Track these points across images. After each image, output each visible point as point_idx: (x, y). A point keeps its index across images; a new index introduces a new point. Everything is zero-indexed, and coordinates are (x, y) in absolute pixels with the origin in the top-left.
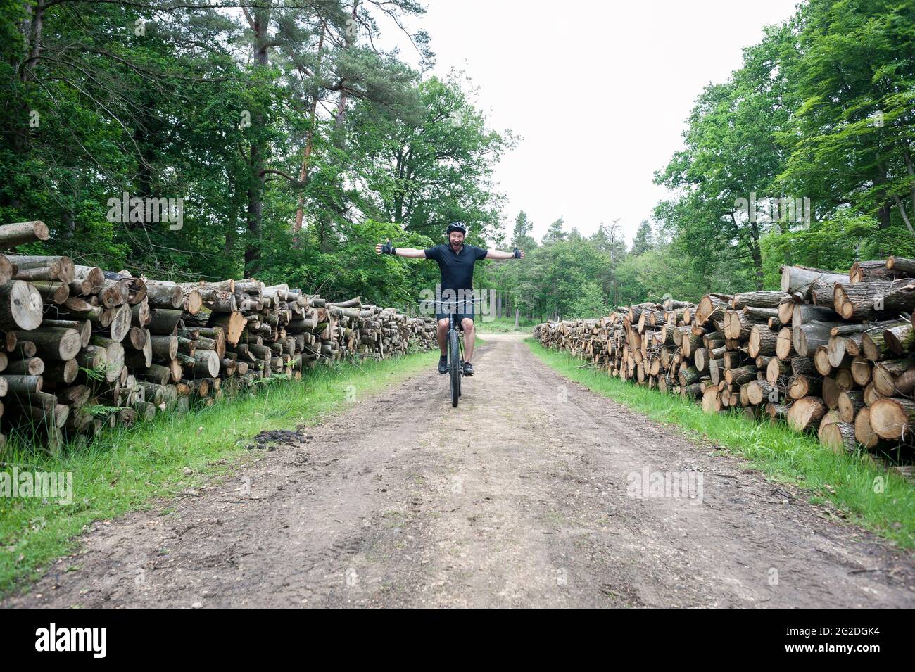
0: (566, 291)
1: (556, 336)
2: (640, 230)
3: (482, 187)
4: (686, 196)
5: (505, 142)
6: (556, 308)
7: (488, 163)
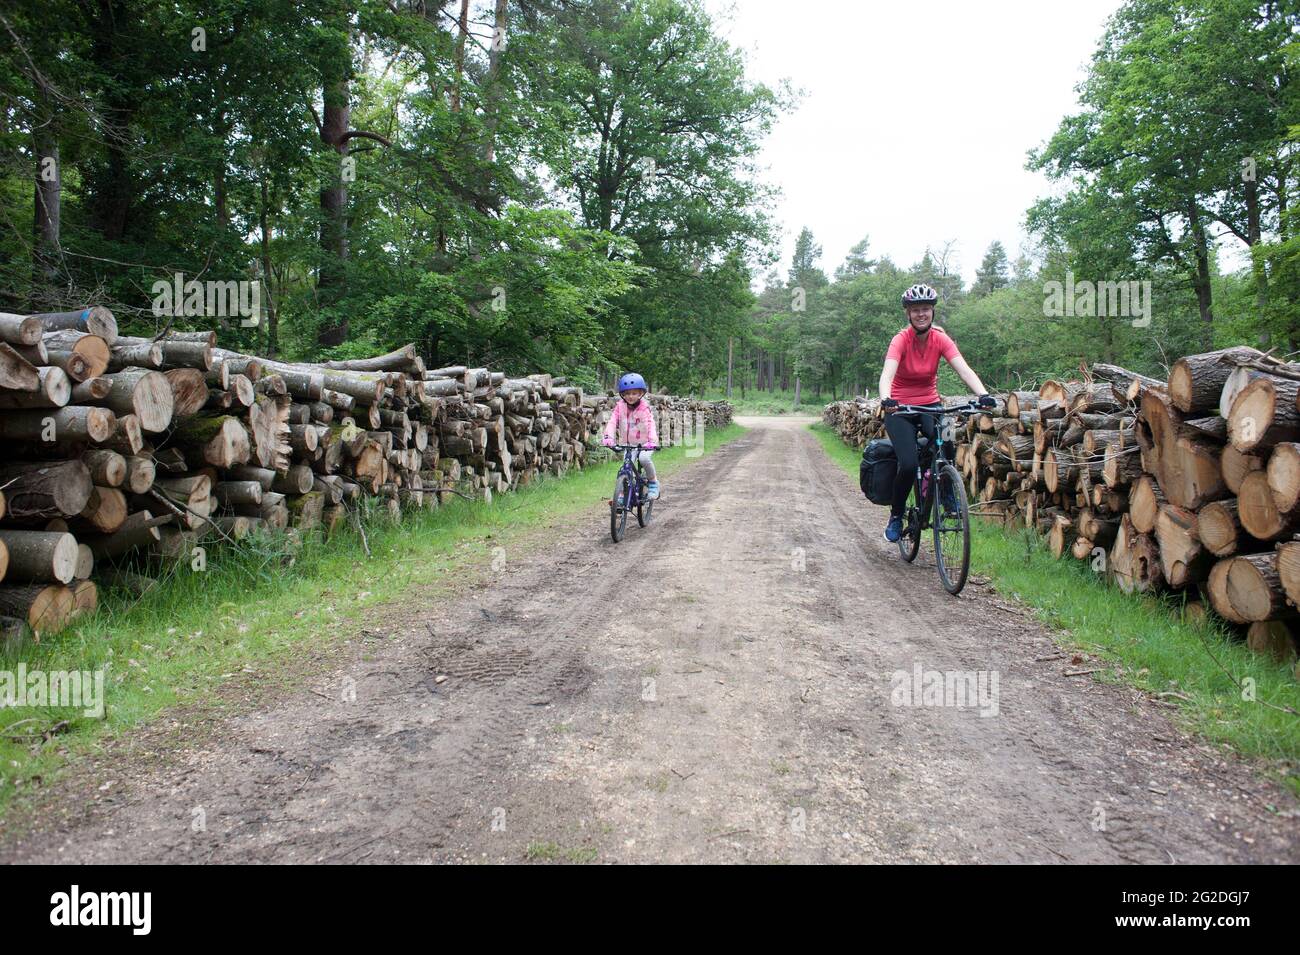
0: (873, 349)
1: (871, 425)
2: (988, 257)
3: (739, 176)
4: (1077, 192)
5: (779, 101)
6: (857, 376)
7: (750, 137)
